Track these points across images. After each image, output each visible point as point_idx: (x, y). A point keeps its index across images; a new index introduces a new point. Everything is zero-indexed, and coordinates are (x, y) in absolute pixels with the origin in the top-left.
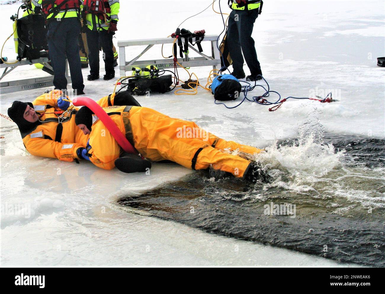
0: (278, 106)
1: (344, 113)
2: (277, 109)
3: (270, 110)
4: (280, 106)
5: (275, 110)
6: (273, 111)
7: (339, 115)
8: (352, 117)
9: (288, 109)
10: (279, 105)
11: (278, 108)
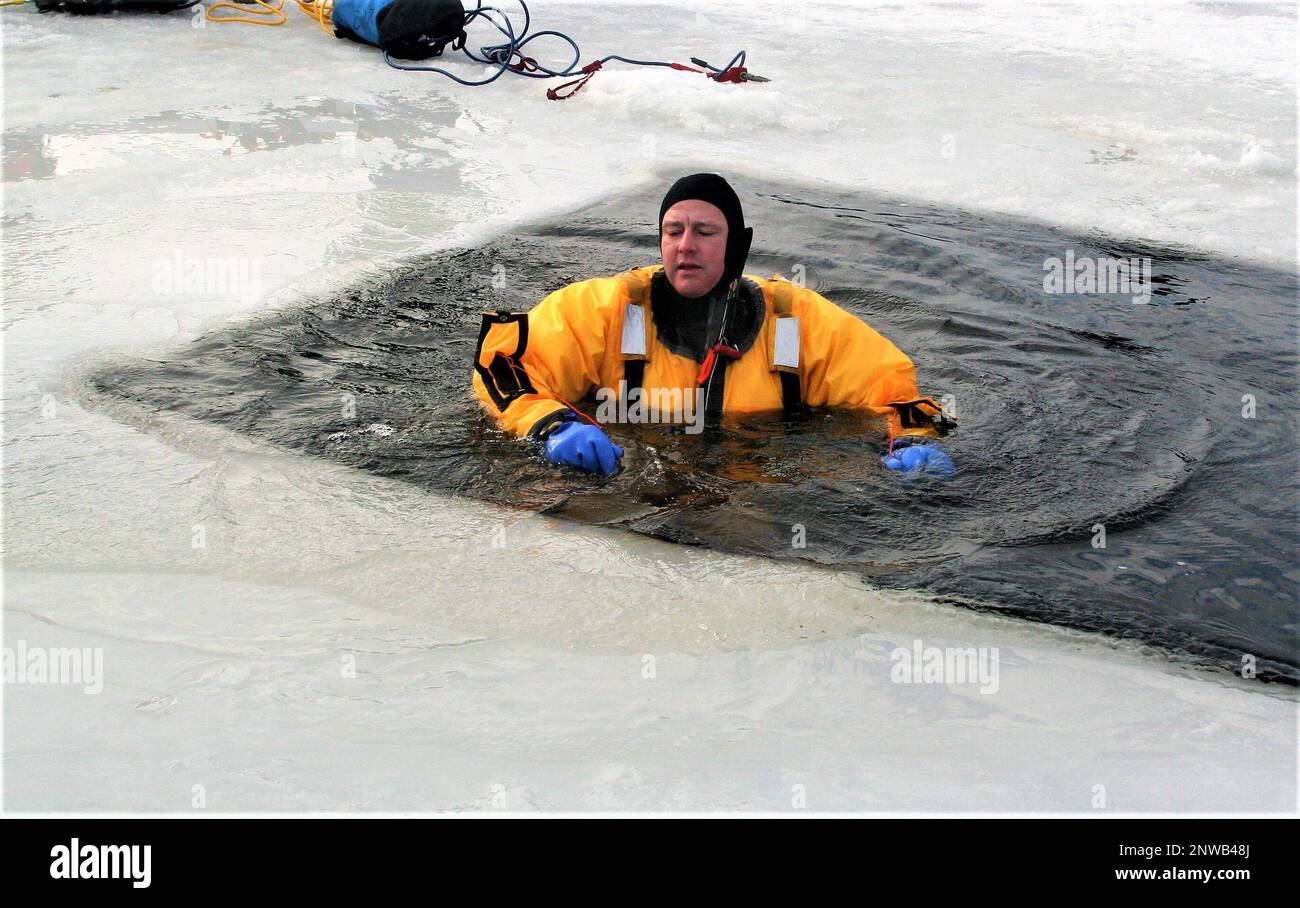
0: (577, 85)
1: (792, 119)
2: (573, 93)
3: (552, 95)
4: (584, 83)
5: (569, 96)
6: (564, 98)
7: (776, 126)
8: (818, 134)
9: (612, 97)
10: (581, 82)
11: (577, 89)
